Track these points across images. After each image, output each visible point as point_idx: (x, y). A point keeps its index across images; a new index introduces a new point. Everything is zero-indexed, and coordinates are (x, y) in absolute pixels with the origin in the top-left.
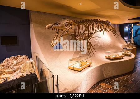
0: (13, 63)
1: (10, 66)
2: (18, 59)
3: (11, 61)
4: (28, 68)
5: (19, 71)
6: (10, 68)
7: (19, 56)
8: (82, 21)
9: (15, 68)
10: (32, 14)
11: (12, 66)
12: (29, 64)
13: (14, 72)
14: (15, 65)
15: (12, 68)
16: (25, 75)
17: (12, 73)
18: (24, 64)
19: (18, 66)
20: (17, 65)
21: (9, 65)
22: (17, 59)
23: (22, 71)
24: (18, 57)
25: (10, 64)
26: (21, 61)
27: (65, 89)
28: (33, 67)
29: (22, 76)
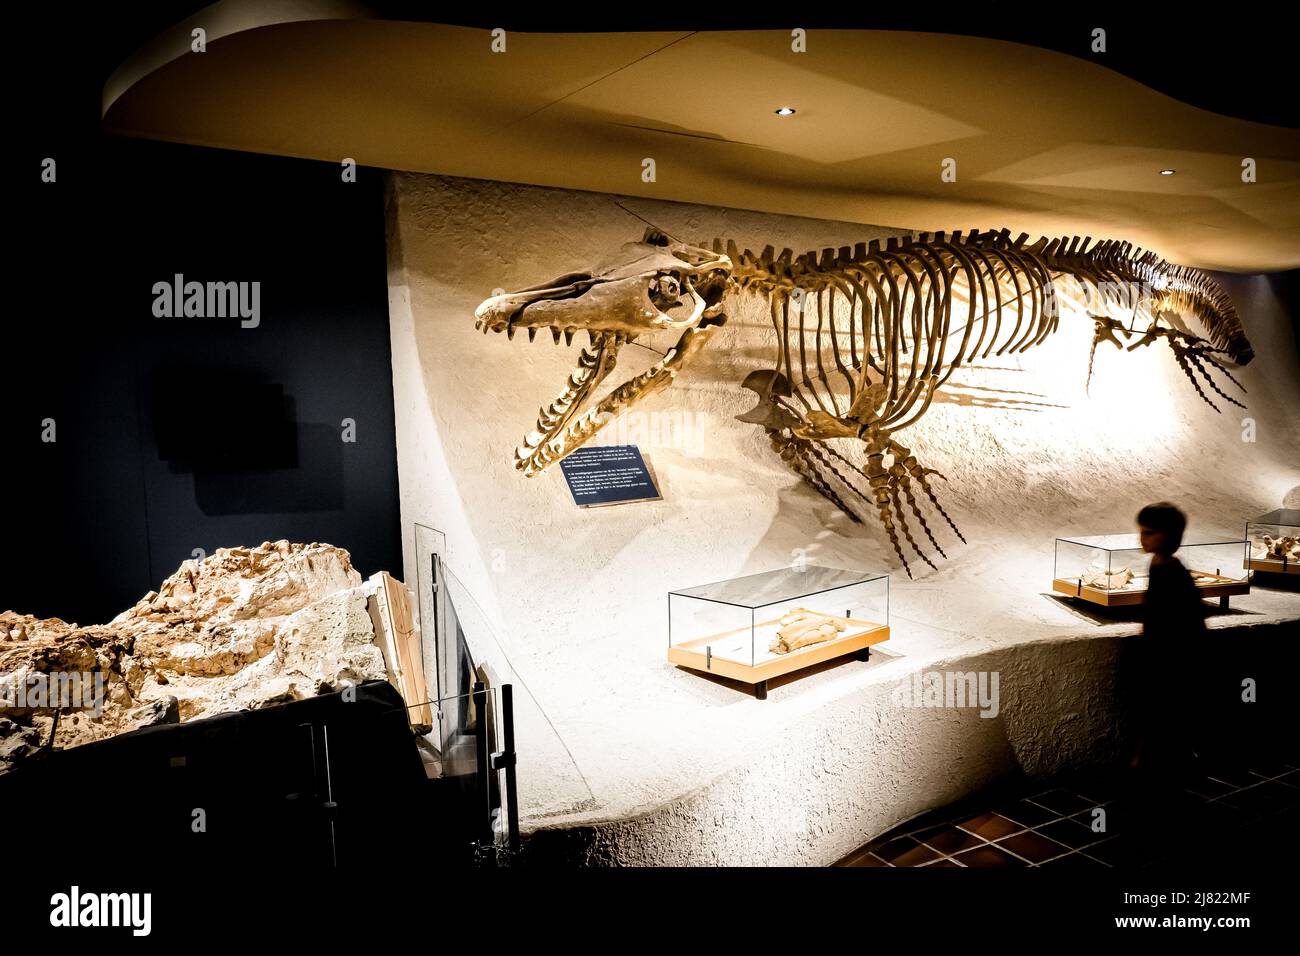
0: (229, 601)
1: (205, 618)
2: (272, 571)
3: (215, 585)
4: (336, 642)
5: (271, 657)
6: (204, 633)
7: (283, 544)
8: (845, 251)
9: (245, 634)
10: (401, 200)
11: (224, 617)
12: (344, 609)
13: (233, 668)
14: (243, 614)
15: (219, 634)
16: (308, 692)
17: (222, 673)
18: (307, 612)
19: (267, 624)
20: (255, 614)
21: (200, 614)
22: (261, 571)
23: (294, 661)
24: (275, 555)
25: (213, 600)
26: (291, 585)
27: (580, 807)
28: (377, 638)
29: (288, 697)
